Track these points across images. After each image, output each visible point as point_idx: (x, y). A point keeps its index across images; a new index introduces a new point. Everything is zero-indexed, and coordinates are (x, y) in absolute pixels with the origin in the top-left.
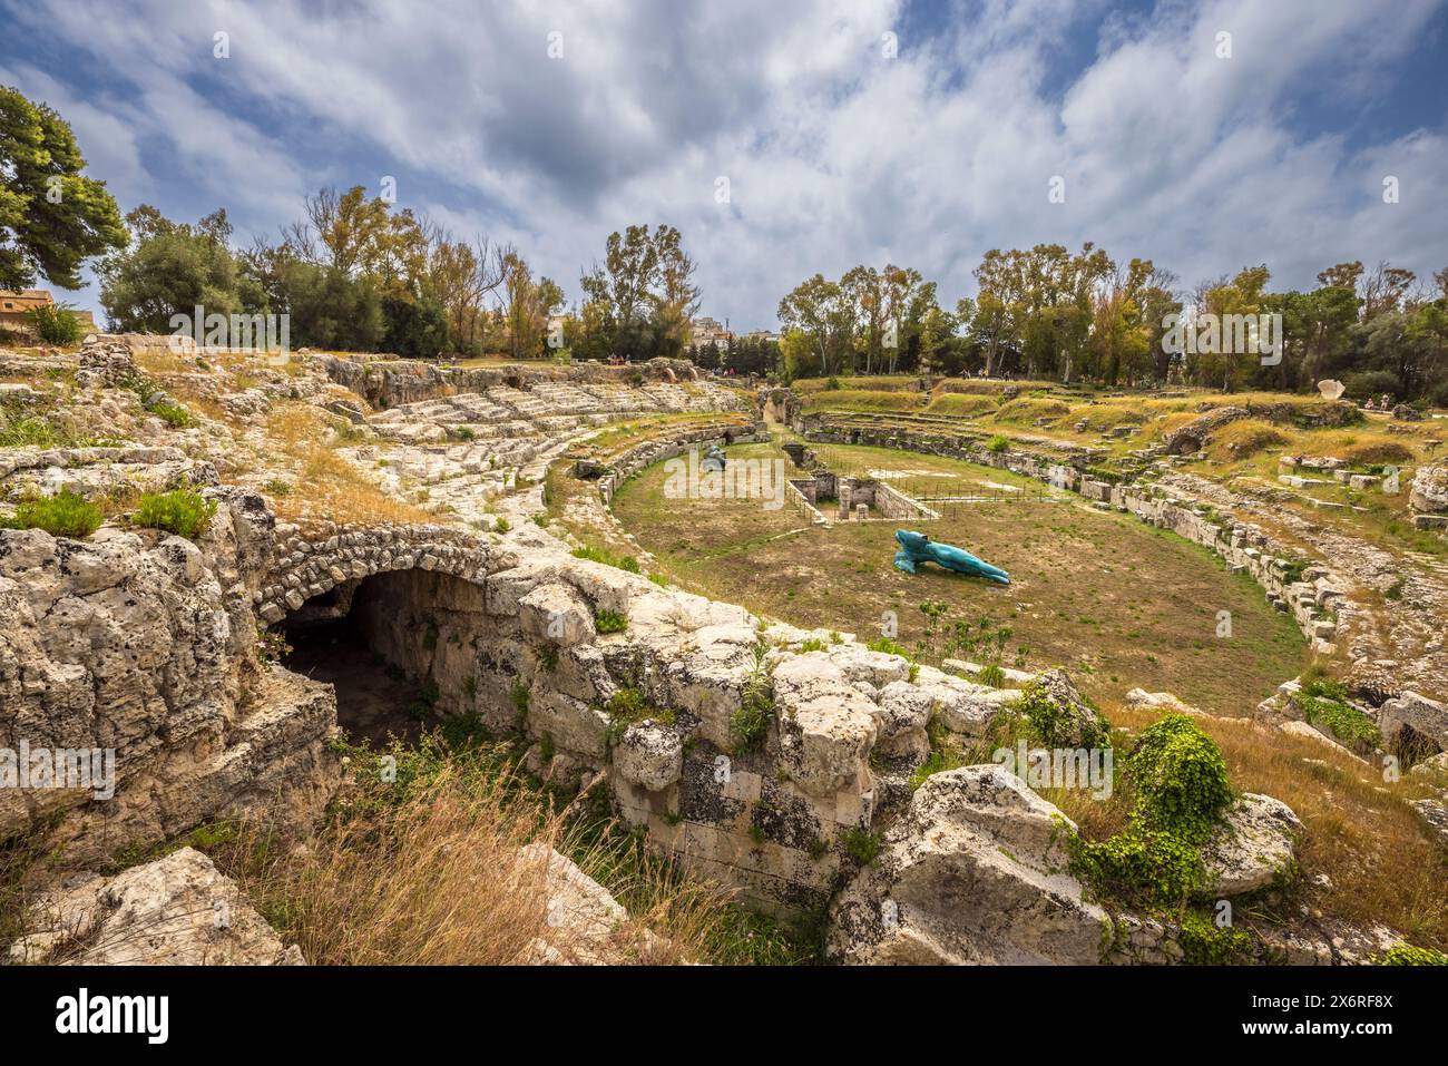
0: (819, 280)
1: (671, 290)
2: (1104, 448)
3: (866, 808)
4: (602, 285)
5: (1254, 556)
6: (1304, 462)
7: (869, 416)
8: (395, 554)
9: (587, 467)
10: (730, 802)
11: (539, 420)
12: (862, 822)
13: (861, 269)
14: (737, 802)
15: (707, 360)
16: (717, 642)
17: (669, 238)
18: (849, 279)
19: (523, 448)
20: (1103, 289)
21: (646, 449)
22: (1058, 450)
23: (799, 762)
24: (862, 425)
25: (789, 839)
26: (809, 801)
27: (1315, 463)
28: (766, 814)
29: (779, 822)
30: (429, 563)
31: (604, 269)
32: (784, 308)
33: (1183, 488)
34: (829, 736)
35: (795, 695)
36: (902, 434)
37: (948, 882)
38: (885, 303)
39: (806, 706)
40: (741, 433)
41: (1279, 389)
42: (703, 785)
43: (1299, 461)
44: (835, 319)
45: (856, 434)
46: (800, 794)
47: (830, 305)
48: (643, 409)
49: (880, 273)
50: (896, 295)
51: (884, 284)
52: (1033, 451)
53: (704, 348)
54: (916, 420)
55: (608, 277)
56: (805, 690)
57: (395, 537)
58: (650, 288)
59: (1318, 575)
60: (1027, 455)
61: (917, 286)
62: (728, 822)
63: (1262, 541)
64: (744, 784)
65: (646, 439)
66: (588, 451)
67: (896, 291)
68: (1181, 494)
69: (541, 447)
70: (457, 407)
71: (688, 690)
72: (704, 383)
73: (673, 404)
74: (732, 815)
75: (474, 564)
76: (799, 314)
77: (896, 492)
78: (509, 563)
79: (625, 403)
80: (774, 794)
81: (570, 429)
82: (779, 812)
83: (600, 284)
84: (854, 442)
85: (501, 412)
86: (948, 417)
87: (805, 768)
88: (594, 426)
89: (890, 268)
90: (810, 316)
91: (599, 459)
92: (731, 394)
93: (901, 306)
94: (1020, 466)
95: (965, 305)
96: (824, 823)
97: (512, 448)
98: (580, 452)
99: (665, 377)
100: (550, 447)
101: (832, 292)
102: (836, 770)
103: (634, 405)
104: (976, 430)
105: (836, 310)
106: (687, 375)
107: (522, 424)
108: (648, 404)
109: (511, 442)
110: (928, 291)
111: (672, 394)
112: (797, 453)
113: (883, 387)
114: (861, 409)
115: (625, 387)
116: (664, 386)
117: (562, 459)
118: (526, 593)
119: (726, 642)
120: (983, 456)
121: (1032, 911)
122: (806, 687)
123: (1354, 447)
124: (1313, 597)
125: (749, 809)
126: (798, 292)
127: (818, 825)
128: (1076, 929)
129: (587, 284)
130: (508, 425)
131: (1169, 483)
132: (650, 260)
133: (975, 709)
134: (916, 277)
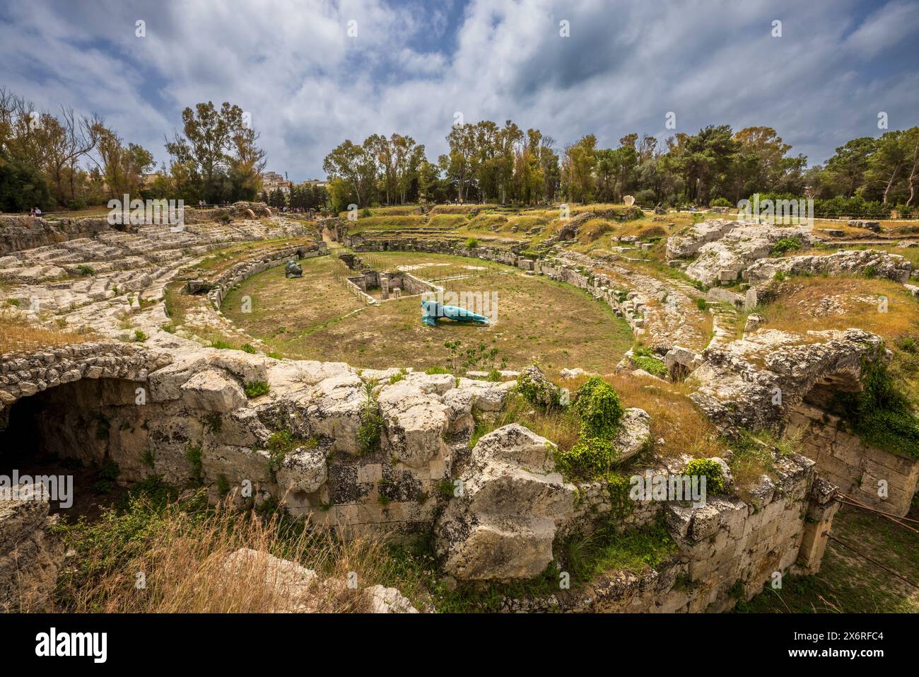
0: (348, 144)
1: (243, 152)
2: (528, 240)
3: (448, 466)
4: (185, 150)
5: (606, 291)
6: (622, 239)
7: (393, 232)
8: (61, 371)
9: (196, 285)
10: (363, 485)
11: (149, 254)
12: (446, 475)
13: (375, 136)
14: (368, 484)
15: (277, 201)
16: (336, 387)
17: (233, 113)
18: (368, 143)
19: (141, 277)
20: (518, 147)
21: (241, 268)
22: (504, 243)
23: (404, 450)
24: (389, 238)
25: (404, 497)
26: (413, 471)
27: (626, 239)
28: (387, 486)
29: (396, 489)
30: (95, 372)
31: (184, 137)
32: (327, 165)
33: (569, 258)
34: (422, 429)
35: (395, 410)
36: (414, 242)
37: (499, 494)
38: (394, 158)
39: (403, 415)
40: (309, 250)
41: (607, 202)
42: (343, 480)
43: (620, 239)
44: (362, 170)
45: (386, 244)
46: (407, 469)
47: (358, 161)
48: (233, 239)
49: (389, 139)
50: (400, 154)
51: (392, 146)
52: (491, 245)
53: (272, 194)
54: (422, 233)
55: (189, 143)
56: (401, 406)
57: (58, 357)
58: (224, 151)
59: (634, 296)
60: (488, 248)
61: (413, 147)
62: (364, 498)
63: (608, 282)
64: (370, 472)
65: (240, 261)
66: (196, 274)
67: (400, 151)
68: (569, 262)
69: (155, 275)
70: (72, 250)
71: (324, 422)
72: (276, 218)
73: (256, 234)
74: (365, 493)
75: (136, 367)
76: (338, 167)
77: (416, 278)
78: (166, 361)
79: (219, 236)
80: (391, 473)
81: (177, 259)
82: (395, 483)
83: (183, 148)
84: (385, 249)
85: (115, 251)
86: (441, 229)
87: (408, 452)
88: (196, 255)
89: (395, 136)
90: (345, 169)
91: (206, 279)
92: (298, 224)
93: (404, 160)
94: (485, 255)
95: (443, 159)
96: (424, 482)
97: (131, 278)
98: (189, 275)
99: (247, 215)
100: (162, 274)
101: (358, 152)
102: (428, 448)
103: (226, 237)
104: (457, 235)
105: (362, 164)
106: (264, 213)
107: (135, 259)
108: (237, 236)
109: (129, 273)
110: (420, 150)
111: (255, 227)
112: (349, 260)
113: (398, 213)
114: (387, 228)
115: (217, 225)
116: (247, 222)
117: (175, 282)
118: (186, 381)
119: (342, 386)
120: (463, 251)
121: (542, 496)
122: (401, 404)
123: (642, 230)
124: (632, 307)
125: (376, 486)
126: (335, 152)
127: (421, 484)
128: (563, 499)
129: (172, 149)
130: (122, 261)
131: (562, 257)
132: (222, 129)
133: (496, 396)
134: (412, 142)
